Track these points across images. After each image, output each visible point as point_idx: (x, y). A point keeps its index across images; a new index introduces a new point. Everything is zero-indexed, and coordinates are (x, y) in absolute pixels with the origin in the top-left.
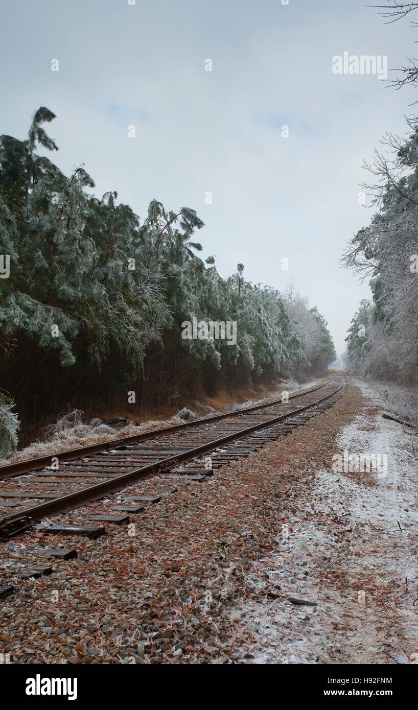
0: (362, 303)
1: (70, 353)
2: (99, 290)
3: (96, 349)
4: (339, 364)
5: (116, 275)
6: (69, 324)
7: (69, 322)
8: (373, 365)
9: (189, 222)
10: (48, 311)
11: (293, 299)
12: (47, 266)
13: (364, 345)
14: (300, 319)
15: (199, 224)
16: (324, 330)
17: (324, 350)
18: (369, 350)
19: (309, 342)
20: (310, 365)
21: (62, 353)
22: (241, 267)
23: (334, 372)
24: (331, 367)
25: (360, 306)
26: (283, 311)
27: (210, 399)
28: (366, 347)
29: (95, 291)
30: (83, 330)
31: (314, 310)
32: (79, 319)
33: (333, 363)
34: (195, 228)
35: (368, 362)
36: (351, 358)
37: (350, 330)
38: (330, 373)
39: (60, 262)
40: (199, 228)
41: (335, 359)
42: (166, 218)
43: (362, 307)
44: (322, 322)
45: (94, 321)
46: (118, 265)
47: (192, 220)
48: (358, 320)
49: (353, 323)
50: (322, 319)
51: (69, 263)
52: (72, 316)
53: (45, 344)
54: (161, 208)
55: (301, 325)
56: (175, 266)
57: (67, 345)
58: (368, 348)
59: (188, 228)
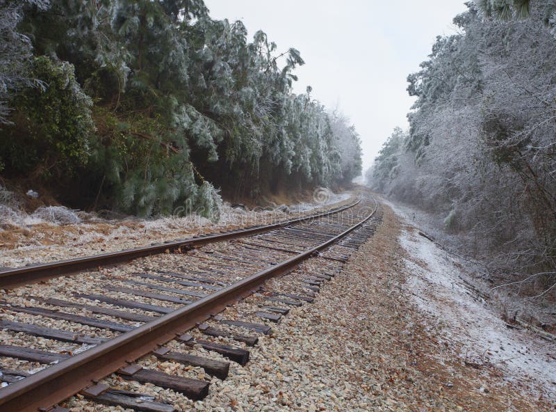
0: (395, 130)
1: (216, 153)
2: (237, 109)
3: (233, 152)
4: (362, 180)
5: (247, 98)
6: (218, 132)
7: (218, 131)
8: (398, 187)
9: (293, 60)
10: (205, 120)
11: (337, 116)
12: (206, 87)
13: (394, 168)
14: (341, 136)
15: (301, 62)
16: (358, 148)
17: (356, 166)
18: (397, 174)
19: (346, 157)
20: (342, 177)
21: (210, 152)
22: (309, 89)
23: (357, 186)
24: (355, 181)
25: (393, 132)
26: (329, 127)
27: (273, 197)
28: (395, 170)
29: (235, 110)
30: (227, 137)
31: (352, 128)
32: (224, 129)
33: (358, 177)
34: (297, 65)
35: (394, 183)
36: (376, 175)
37: (381, 152)
38: (355, 187)
39: (215, 85)
40: (300, 65)
41: (360, 174)
42: (267, 46)
43: (395, 133)
44: (357, 141)
45: (235, 133)
46: (248, 91)
47: (296, 58)
48: (389, 144)
49: (385, 146)
50: (358, 137)
51: (221, 87)
52: (220, 127)
53: (201, 144)
54: (265, 38)
55: (340, 141)
56: (281, 94)
57: (215, 147)
58: (397, 172)
59: (291, 64)
